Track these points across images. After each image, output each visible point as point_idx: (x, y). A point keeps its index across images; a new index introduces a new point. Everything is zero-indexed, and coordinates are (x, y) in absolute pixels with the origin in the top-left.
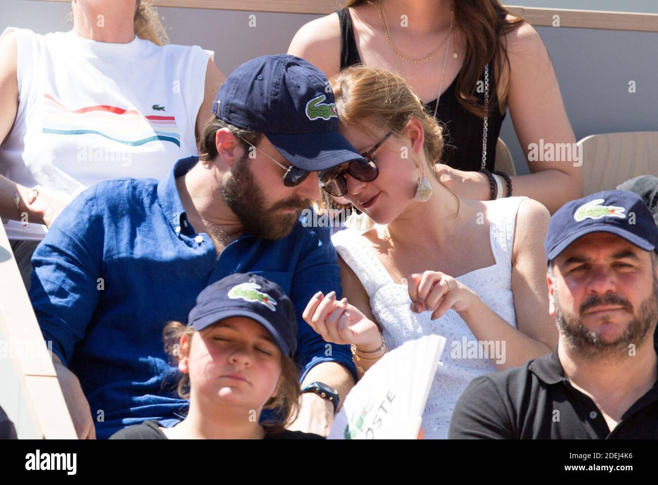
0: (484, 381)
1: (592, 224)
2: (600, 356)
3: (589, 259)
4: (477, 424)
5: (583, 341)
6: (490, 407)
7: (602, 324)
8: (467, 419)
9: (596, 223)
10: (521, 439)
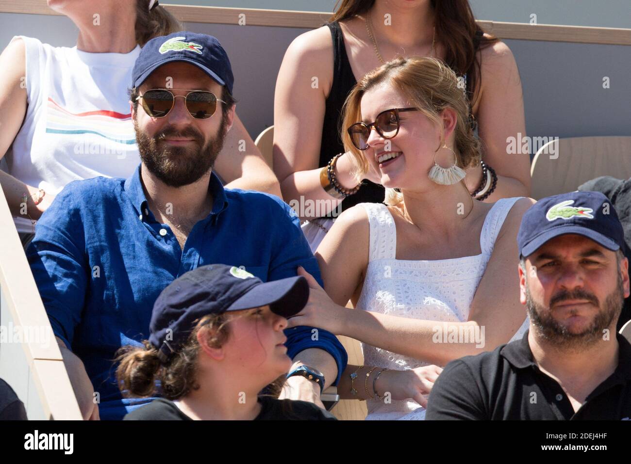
0: (460, 364)
1: (563, 224)
2: (568, 345)
3: (560, 257)
4: (452, 404)
5: (552, 331)
6: (464, 388)
7: (571, 317)
8: (443, 399)
9: (566, 223)
10: (492, 420)
